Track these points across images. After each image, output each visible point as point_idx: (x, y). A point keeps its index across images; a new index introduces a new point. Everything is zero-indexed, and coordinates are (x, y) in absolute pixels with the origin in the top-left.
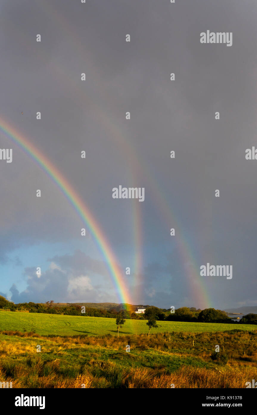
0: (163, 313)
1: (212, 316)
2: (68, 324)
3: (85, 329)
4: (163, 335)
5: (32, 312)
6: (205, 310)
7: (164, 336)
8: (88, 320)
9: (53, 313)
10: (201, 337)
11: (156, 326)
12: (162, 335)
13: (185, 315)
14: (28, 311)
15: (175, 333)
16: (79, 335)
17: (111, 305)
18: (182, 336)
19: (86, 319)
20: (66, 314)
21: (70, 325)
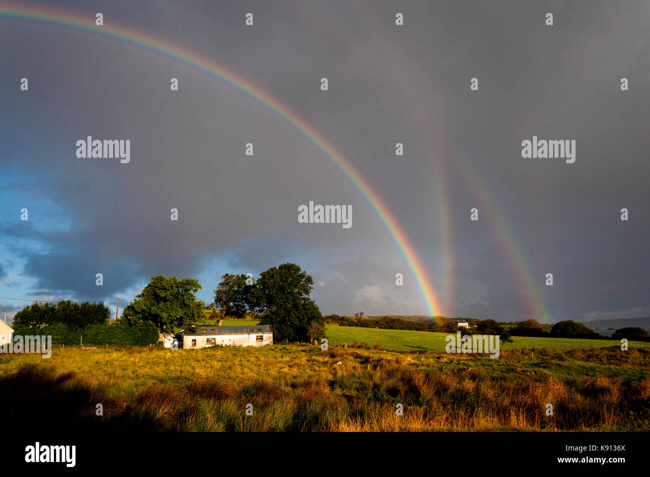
0: (503, 326)
1: (571, 331)
2: (394, 338)
3: (418, 345)
4: (521, 351)
5: (342, 325)
6: (561, 322)
7: (523, 352)
8: (415, 334)
9: (367, 327)
10: (573, 354)
11: (511, 341)
12: (519, 351)
13: (533, 329)
14: (338, 325)
15: (536, 349)
16: (418, 351)
17: (422, 318)
18: (545, 353)
19: (411, 333)
20: (382, 328)
21: (398, 340)
